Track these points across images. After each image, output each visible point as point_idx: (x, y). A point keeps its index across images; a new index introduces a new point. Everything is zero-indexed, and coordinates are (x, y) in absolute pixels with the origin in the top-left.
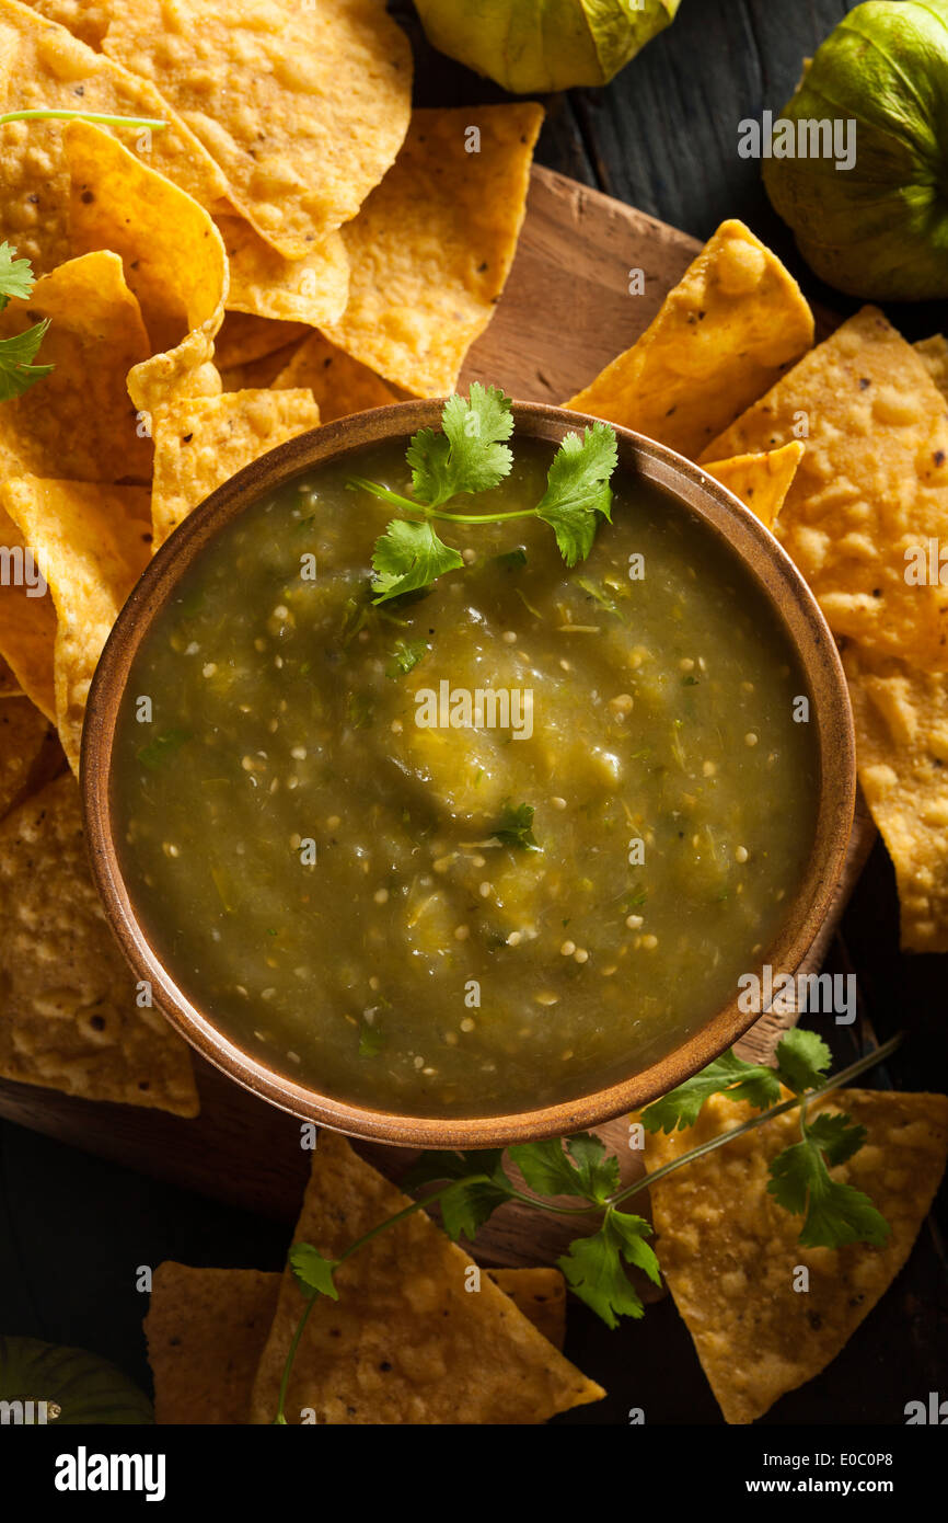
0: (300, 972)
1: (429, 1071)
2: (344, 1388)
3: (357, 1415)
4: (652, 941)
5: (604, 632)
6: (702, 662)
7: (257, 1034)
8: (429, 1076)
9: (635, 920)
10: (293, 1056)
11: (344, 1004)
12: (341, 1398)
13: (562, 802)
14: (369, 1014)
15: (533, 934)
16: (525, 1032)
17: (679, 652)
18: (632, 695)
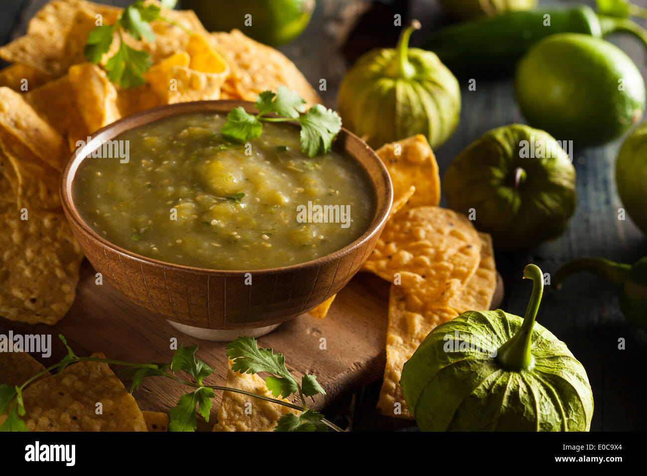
0: (124, 214)
1: (155, 248)
2: (53, 417)
3: (52, 428)
4: (270, 245)
5: (304, 173)
6: (337, 192)
7: (95, 223)
8: (154, 250)
9: (266, 237)
10: (105, 232)
11: (135, 225)
12: (49, 419)
13: (258, 200)
14: (142, 230)
15: (222, 225)
16: (200, 251)
17: (331, 187)
18: (305, 189)
